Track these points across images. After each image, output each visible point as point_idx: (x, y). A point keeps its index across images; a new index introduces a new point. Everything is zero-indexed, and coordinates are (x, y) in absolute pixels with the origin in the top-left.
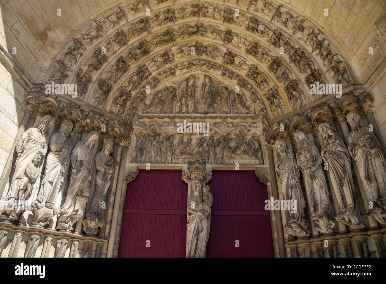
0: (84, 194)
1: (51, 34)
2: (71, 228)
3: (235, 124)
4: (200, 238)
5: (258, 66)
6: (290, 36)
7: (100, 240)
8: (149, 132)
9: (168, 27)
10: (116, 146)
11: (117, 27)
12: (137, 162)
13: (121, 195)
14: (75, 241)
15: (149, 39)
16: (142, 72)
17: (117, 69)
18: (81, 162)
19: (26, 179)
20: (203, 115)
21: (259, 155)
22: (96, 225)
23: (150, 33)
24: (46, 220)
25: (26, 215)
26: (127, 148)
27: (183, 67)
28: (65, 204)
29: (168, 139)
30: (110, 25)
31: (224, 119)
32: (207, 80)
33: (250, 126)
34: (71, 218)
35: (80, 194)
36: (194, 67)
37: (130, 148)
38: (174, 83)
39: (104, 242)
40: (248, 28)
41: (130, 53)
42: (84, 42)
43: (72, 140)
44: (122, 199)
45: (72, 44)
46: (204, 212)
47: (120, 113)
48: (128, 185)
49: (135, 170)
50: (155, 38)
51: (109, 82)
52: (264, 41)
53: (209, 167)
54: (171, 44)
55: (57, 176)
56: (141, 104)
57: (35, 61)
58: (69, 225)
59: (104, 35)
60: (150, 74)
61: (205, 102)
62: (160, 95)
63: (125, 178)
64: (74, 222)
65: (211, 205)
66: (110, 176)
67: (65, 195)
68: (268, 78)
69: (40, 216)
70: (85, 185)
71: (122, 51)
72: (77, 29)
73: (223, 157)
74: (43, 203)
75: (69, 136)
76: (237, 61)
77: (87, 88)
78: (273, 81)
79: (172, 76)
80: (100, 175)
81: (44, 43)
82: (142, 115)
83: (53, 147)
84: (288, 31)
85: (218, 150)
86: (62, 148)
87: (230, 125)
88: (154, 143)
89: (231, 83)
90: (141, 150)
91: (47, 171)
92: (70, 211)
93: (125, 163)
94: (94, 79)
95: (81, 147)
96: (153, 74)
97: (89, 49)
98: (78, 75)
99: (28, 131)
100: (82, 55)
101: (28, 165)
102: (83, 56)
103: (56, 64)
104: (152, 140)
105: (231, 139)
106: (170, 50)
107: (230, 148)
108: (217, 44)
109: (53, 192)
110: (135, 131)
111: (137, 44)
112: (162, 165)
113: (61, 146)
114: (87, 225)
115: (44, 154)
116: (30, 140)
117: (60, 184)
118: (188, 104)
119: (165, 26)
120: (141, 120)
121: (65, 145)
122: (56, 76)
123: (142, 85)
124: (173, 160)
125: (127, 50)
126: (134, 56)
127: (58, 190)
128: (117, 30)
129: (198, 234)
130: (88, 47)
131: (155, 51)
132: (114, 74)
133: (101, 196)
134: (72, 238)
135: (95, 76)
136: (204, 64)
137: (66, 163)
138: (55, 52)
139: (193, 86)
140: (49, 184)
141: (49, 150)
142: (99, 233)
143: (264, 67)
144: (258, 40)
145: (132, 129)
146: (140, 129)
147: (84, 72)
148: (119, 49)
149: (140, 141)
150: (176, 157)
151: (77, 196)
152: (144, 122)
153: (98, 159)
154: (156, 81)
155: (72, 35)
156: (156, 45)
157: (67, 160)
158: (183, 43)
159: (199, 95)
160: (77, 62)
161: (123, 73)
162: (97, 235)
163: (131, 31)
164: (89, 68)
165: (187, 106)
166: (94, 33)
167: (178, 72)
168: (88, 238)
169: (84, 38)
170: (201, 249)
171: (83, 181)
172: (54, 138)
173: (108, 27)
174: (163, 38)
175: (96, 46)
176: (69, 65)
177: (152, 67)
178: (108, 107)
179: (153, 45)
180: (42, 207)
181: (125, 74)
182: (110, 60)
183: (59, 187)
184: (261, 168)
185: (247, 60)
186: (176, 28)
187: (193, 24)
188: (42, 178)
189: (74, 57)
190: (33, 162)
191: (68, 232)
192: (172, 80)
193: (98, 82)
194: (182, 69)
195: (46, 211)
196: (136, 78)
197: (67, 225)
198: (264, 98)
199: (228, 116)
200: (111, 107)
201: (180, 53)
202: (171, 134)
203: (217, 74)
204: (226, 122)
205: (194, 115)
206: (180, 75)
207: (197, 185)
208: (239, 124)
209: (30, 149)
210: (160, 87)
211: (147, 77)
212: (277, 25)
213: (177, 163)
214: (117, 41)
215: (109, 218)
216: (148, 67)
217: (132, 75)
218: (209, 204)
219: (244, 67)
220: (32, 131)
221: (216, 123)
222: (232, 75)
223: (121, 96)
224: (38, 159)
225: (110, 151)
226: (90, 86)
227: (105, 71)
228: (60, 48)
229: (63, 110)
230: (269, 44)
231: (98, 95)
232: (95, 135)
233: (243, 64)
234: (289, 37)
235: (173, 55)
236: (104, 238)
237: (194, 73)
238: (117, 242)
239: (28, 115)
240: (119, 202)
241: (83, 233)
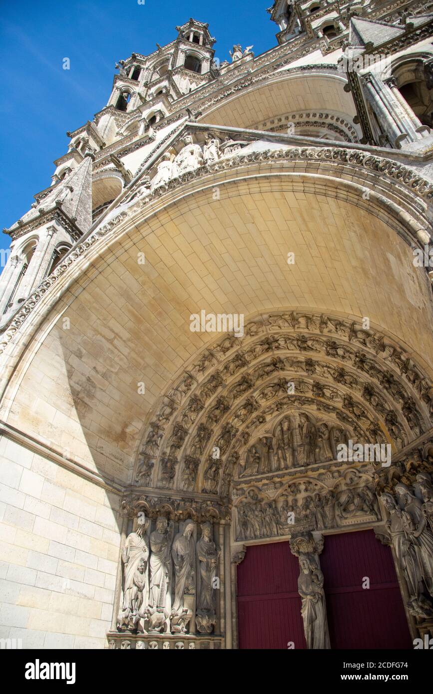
0: (191, 592)
1: (129, 430)
2: (185, 630)
3: (342, 471)
4: (316, 627)
5: (352, 395)
6: (375, 356)
7: (215, 638)
8: (249, 499)
9: (242, 374)
10: (216, 527)
11: (190, 393)
12: (242, 540)
13: (231, 582)
14: (191, 642)
15: (225, 393)
16: (227, 433)
17: (200, 441)
18: (182, 556)
19: (135, 588)
20: (303, 468)
21: (376, 508)
22: (208, 622)
23: (225, 386)
24: (160, 624)
25: (142, 622)
26: (229, 525)
27: (272, 411)
28: (175, 605)
29: (270, 506)
30: (182, 395)
31: (328, 468)
32: (303, 420)
33: (360, 472)
34: (183, 619)
35: (186, 592)
36: (285, 406)
37: (232, 524)
38: (267, 432)
39: (221, 640)
40: (328, 354)
41: (209, 417)
42: (160, 424)
43: (170, 535)
44: (233, 586)
45: (150, 429)
46: (315, 595)
47: (214, 487)
48: (239, 568)
49: (241, 549)
50: (231, 391)
51: (195, 457)
52: (349, 365)
53: (317, 535)
54: (252, 390)
55: (162, 578)
56: (235, 466)
57: (121, 463)
58: (182, 627)
59: (178, 406)
60: (237, 431)
61: (304, 450)
62: (254, 451)
63: (232, 560)
64: (186, 623)
65: (322, 584)
66: (213, 565)
67: (173, 594)
68: (366, 409)
69: (154, 622)
70: (190, 582)
71: (200, 417)
72: (151, 411)
73: (334, 518)
74: (155, 608)
75: (166, 532)
76: (327, 393)
77: (174, 471)
78: (371, 412)
79: (262, 424)
80: (203, 566)
81: (124, 441)
82: (238, 482)
83: (153, 549)
84: (370, 350)
85: (327, 509)
86: (162, 547)
87: (336, 474)
88: (256, 513)
89: (330, 417)
90: (245, 524)
91: (152, 574)
92: (180, 612)
93: (229, 543)
94: (179, 458)
95: (180, 541)
96: (241, 429)
97: (168, 428)
98: (163, 460)
99: (129, 538)
100: (161, 437)
101: (135, 574)
102: (164, 438)
103: (140, 457)
104: (254, 508)
105: (341, 492)
106: (252, 397)
107: (340, 505)
108: (301, 376)
109: (161, 595)
110: (234, 501)
111: (214, 404)
112: (268, 539)
113: (160, 545)
114: (200, 623)
115: (146, 559)
116: (132, 547)
117: (166, 585)
118: (286, 457)
119: (238, 374)
120: (239, 487)
121: (164, 543)
122: (142, 470)
123: (231, 446)
124: (279, 531)
125: (205, 414)
126: (215, 419)
127: (165, 592)
128: (190, 396)
129: (312, 622)
130: (165, 426)
131: (236, 404)
132: (198, 446)
133: (208, 589)
134: (188, 639)
135: (179, 454)
136: (295, 400)
137: (168, 562)
138: (136, 444)
139: (289, 429)
140: (157, 588)
141: (151, 552)
142: (213, 631)
143: (358, 395)
144: (343, 365)
145: (230, 501)
146: (239, 499)
147: (168, 455)
148: (197, 416)
149: (242, 512)
150: (281, 527)
151: (185, 595)
152: (242, 489)
153: (198, 549)
154: (246, 435)
155: (148, 419)
156: (234, 399)
157: (168, 558)
158: (264, 385)
159: (297, 440)
160: (159, 446)
161: (207, 442)
162: (212, 633)
163: (204, 394)
164: (171, 449)
165: (285, 459)
166: (168, 410)
167: (268, 418)
168: (202, 638)
169: (159, 420)
170: (319, 640)
171: (187, 578)
172: (153, 538)
173: (180, 398)
174: (240, 388)
175: (173, 421)
176: (152, 453)
177: (236, 423)
178: (200, 485)
179: (231, 399)
180: (154, 613)
181: (210, 441)
182: (190, 431)
183: (166, 588)
184: (378, 526)
185: (338, 390)
186: (251, 371)
187: (269, 361)
188: (150, 582)
189: (154, 443)
190: (138, 569)
191: (182, 635)
192: (263, 429)
193: (184, 460)
194: (271, 414)
195: (158, 617)
196: (222, 442)
197: (180, 627)
198: (368, 433)
199: (331, 464)
200: (203, 484)
201: (263, 397)
202: (272, 499)
203: (312, 410)
204: (330, 472)
205: (293, 470)
206: (271, 420)
207: (305, 562)
208: (346, 471)
209: (133, 557)
210: (252, 441)
211: (235, 435)
212: (356, 345)
213: (283, 535)
214: (192, 409)
215: (222, 611)
216: (233, 424)
217: (217, 440)
218: (319, 584)
219: (337, 399)
220: (133, 537)
221: (320, 474)
222: (327, 408)
223: (211, 468)
224: (141, 566)
225: (209, 537)
226: (177, 467)
227: (188, 445)
228: (140, 438)
229: (155, 508)
230: (355, 368)
231: (186, 476)
232: (190, 525)
233: (334, 397)
234: (373, 358)
235: (257, 402)
236: (220, 636)
237: (287, 413)
238: (235, 637)
239: (126, 520)
240: (230, 591)
241: (197, 633)
